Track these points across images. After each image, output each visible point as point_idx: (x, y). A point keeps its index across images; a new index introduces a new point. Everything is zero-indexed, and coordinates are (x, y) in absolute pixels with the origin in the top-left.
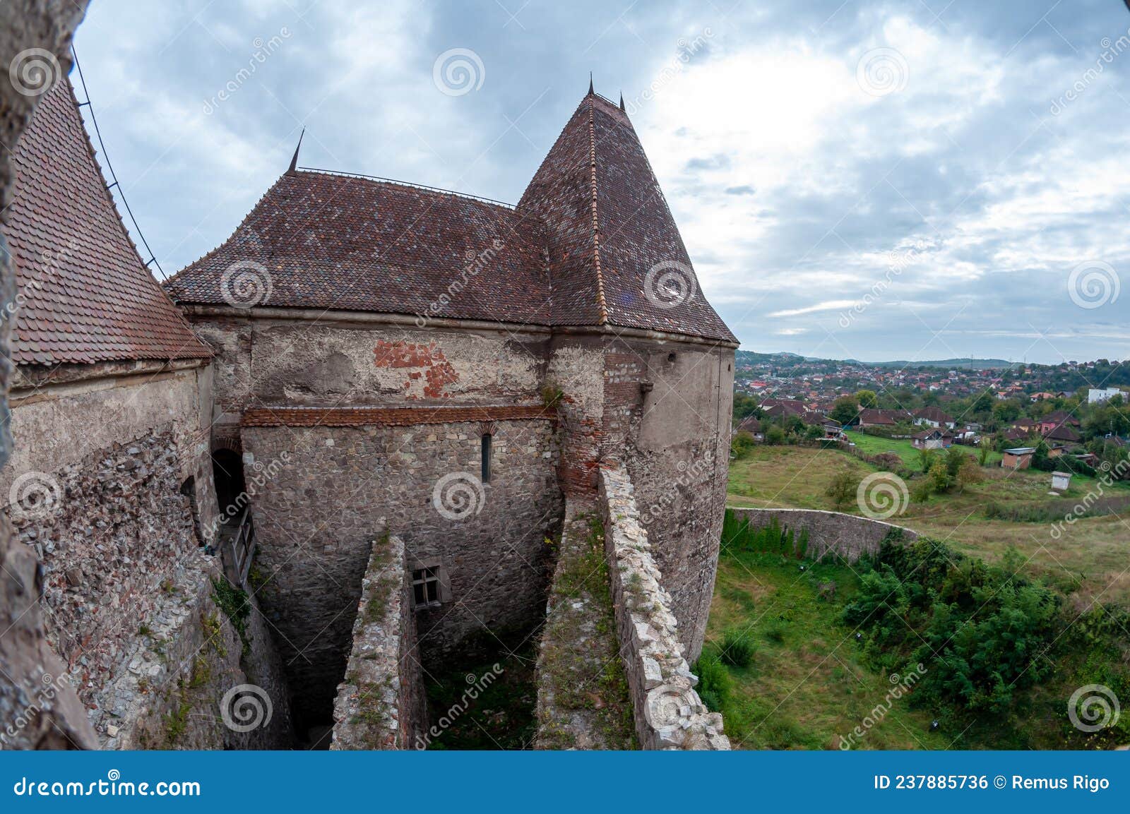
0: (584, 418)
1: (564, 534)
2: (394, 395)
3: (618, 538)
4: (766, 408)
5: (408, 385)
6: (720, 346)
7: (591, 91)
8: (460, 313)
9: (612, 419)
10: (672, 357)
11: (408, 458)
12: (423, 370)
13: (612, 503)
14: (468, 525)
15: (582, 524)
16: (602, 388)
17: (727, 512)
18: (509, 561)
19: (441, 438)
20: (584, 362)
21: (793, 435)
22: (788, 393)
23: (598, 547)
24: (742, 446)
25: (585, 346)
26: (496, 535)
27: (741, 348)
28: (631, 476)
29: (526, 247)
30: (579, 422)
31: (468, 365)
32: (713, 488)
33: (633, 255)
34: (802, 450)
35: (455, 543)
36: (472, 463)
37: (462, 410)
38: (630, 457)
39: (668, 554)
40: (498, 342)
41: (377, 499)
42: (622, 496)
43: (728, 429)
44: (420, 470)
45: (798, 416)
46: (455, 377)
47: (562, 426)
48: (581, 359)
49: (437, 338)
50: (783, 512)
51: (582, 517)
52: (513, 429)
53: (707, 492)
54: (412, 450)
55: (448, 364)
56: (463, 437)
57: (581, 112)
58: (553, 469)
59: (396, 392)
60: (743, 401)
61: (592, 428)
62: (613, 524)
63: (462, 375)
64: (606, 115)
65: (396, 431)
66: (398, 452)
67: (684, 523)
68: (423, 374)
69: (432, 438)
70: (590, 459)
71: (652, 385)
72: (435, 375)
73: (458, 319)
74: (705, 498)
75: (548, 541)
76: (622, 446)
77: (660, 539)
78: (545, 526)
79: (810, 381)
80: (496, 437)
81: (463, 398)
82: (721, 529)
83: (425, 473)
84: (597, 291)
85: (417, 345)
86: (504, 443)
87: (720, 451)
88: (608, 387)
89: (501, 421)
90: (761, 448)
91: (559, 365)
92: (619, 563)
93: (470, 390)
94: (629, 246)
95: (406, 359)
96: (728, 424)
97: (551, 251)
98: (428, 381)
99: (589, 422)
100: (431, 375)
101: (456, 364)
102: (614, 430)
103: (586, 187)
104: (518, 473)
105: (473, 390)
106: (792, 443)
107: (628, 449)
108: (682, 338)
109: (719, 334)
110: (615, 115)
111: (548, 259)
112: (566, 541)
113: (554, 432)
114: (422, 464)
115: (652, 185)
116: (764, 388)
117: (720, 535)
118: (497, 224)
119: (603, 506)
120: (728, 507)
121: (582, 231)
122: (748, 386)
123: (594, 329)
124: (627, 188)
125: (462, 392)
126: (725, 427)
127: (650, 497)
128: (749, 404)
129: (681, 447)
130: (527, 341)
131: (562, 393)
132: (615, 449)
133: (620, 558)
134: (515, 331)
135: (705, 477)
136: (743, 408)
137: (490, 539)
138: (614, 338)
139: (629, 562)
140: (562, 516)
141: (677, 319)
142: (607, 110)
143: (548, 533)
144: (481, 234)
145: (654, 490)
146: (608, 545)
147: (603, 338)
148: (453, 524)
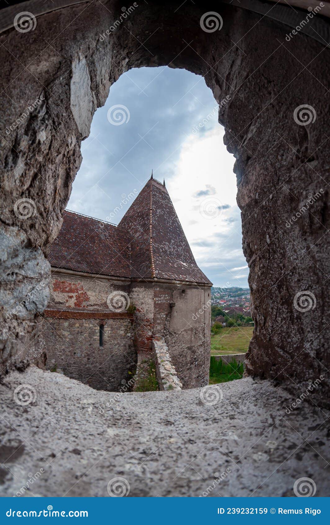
0: (145, 319)
1: (137, 369)
2: (61, 305)
3: (162, 370)
4: (227, 311)
5: (67, 301)
6: (204, 286)
7: (152, 177)
8: (92, 270)
9: (158, 319)
10: (183, 291)
11: (66, 333)
12: (74, 295)
13: (158, 355)
14: (93, 365)
15: (146, 365)
16: (153, 305)
17: (212, 358)
18: (112, 382)
19: (81, 325)
20: (145, 294)
21: (239, 322)
22: (236, 304)
23: (153, 374)
24: (217, 328)
25: (145, 287)
26: (106, 370)
27: (213, 286)
28: (167, 344)
29: (121, 243)
30: (143, 320)
31: (94, 294)
32: (204, 347)
33: (167, 248)
34: (244, 328)
35: (87, 374)
36: (95, 337)
37: (91, 313)
38: (166, 335)
39: (186, 377)
40: (108, 284)
41: (51, 351)
42: (163, 352)
43: (209, 321)
44: (71, 339)
45: (241, 313)
46: (87, 299)
47: (136, 322)
48: (144, 293)
49: (81, 281)
50: (237, 355)
51: (145, 362)
52: (114, 323)
53: (202, 349)
54: (68, 330)
55: (85, 293)
56: (91, 325)
57: (148, 186)
58: (132, 341)
59: (62, 303)
60: (217, 309)
61: (149, 323)
62: (159, 364)
63: (92, 298)
64: (157, 188)
65: (61, 321)
66: (62, 331)
67: (192, 363)
68: (74, 296)
69: (77, 325)
70: (148, 336)
71: (175, 304)
72: (79, 297)
73: (90, 273)
74: (201, 352)
75: (130, 373)
76: (162, 331)
77: (182, 371)
78: (128, 366)
79: (246, 298)
80: (106, 326)
81: (92, 308)
82: (209, 365)
83: (74, 341)
84: (151, 263)
85: (72, 283)
86: (109, 329)
87: (206, 331)
88: (156, 305)
89: (108, 319)
90: (225, 328)
91: (135, 295)
92: (163, 381)
93: (95, 305)
94: (165, 244)
95: (67, 289)
96: (209, 319)
97: (132, 245)
98: (76, 299)
99: (148, 321)
100: (78, 298)
101: (89, 293)
102: (159, 324)
103: (148, 219)
104: (116, 342)
105: (96, 305)
106: (239, 325)
107: (165, 331)
108: (188, 283)
109: (203, 281)
110: (161, 188)
111: (130, 249)
112: (138, 372)
113: (132, 325)
114: (72, 337)
115: (175, 218)
116: (225, 303)
117: (209, 368)
118: (109, 233)
119: (155, 356)
120: (212, 356)
121: (145, 238)
122: (218, 302)
123: (149, 280)
124: (165, 220)
125: (91, 306)
126: (208, 321)
127: (176, 353)
128: (219, 310)
129: (189, 330)
130: (120, 284)
131: (135, 308)
132: (159, 332)
133: (163, 379)
134: (115, 280)
135: (200, 343)
136: (216, 312)
137: (103, 372)
138: (158, 284)
139: (167, 380)
140: (136, 362)
141: (185, 275)
142: (158, 186)
143: (130, 369)
144: (103, 237)
145: (177, 350)
146: (157, 374)
147: (153, 284)
148: (86, 365)
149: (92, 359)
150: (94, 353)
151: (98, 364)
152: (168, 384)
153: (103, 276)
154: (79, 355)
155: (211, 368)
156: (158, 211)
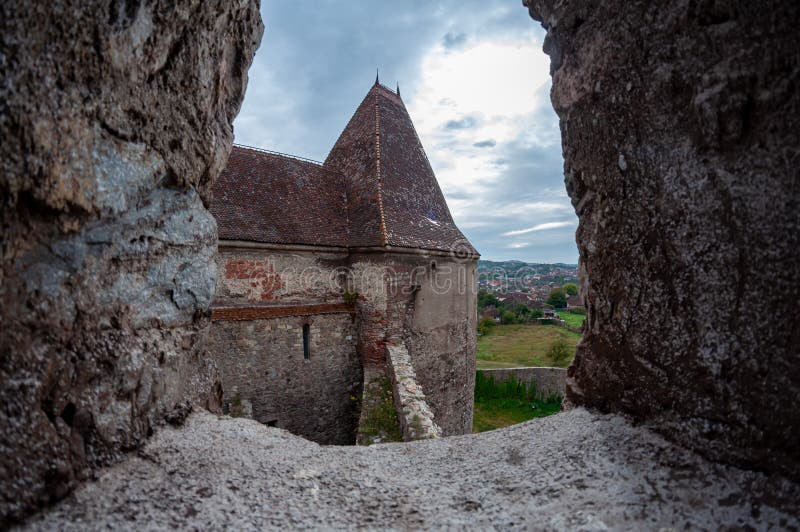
0: (374, 311)
1: (364, 392)
2: (240, 299)
3: (402, 392)
4: (501, 300)
5: (249, 291)
6: (467, 258)
7: (377, 83)
8: (285, 238)
9: (394, 311)
10: (434, 266)
11: (251, 343)
12: (260, 280)
13: (396, 369)
14: (296, 390)
15: (376, 385)
16: (385, 289)
17: (478, 372)
18: (327, 414)
19: (274, 328)
20: (372, 271)
21: (521, 317)
22: (516, 288)
23: (389, 399)
24: (485, 326)
25: (373, 261)
26: (316, 396)
27: (482, 258)
28: (409, 350)
29: (330, 192)
30: (370, 314)
31: (291, 276)
32: (467, 356)
33: (405, 197)
34: (528, 327)
35: (288, 403)
36: (297, 345)
37: (288, 308)
38: (407, 337)
39: (438, 403)
40: (312, 259)
41: (231, 373)
42: (403, 364)
43: (475, 314)
44: (260, 352)
45: (524, 303)
46: (281, 286)
47: (359, 317)
48: (370, 270)
49: (270, 257)
50: (517, 370)
51: (376, 380)
52: (325, 320)
53: (462, 359)
54: (254, 337)
55: (277, 276)
56: (289, 327)
57: (370, 97)
58: (354, 347)
59: (241, 296)
60: (486, 295)
61: (380, 318)
62: (398, 383)
63: (288, 283)
64: (387, 100)
65: (242, 324)
66: (245, 339)
67: (447, 381)
68: (260, 283)
69: (268, 328)
70: (379, 339)
71: (421, 287)
72: (269, 284)
73: (284, 244)
74: (461, 363)
75: (353, 398)
76: (401, 330)
77: (432, 393)
78: (350, 388)
79: (532, 279)
80: (312, 327)
81: (288, 299)
82: (474, 384)
83: (264, 353)
84: (380, 222)
85: (256, 262)
86: (318, 330)
87: (470, 330)
88: (390, 289)
89: (316, 315)
90: (499, 327)
91: (354, 275)
92: (404, 409)
93: (293, 294)
94: (402, 190)
95: (248, 273)
96: (474, 311)
97: (348, 195)
98: (264, 288)
99: (378, 314)
100: (266, 284)
101: (283, 276)
102: (395, 319)
103: (372, 150)
104: (329, 351)
105: (296, 294)
106: (521, 322)
107: (405, 331)
108: (440, 253)
109: (465, 249)
110: (393, 99)
111: (346, 200)
112: (366, 397)
113: (353, 322)
114: (261, 347)
115: (418, 148)
116: (499, 286)
117: (473, 388)
118: (310, 176)
119: (390, 371)
120: (479, 369)
121: (370, 180)
122: (488, 285)
123: (379, 248)
124: (401, 150)
125: (288, 295)
126: (473, 314)
127: (424, 364)
128: (490, 297)
129: (442, 328)
130: (332, 258)
131: (357, 294)
132: (396, 331)
133: (404, 406)
134: (324, 252)
135: (460, 348)
136: (486, 301)
137: (312, 399)
138: (392, 255)
139: (410, 407)
140: (362, 380)
141: (436, 239)
142: (387, 96)
143: (353, 393)
144: (299, 183)
145: (425, 359)
146: (395, 398)
147: (385, 255)
148: (285, 389)
149: (292, 382)
150: (296, 370)
151: (303, 388)
152: (411, 415)
153: (304, 247)
154: (273, 375)
155: (477, 389)
156: (390, 136)
